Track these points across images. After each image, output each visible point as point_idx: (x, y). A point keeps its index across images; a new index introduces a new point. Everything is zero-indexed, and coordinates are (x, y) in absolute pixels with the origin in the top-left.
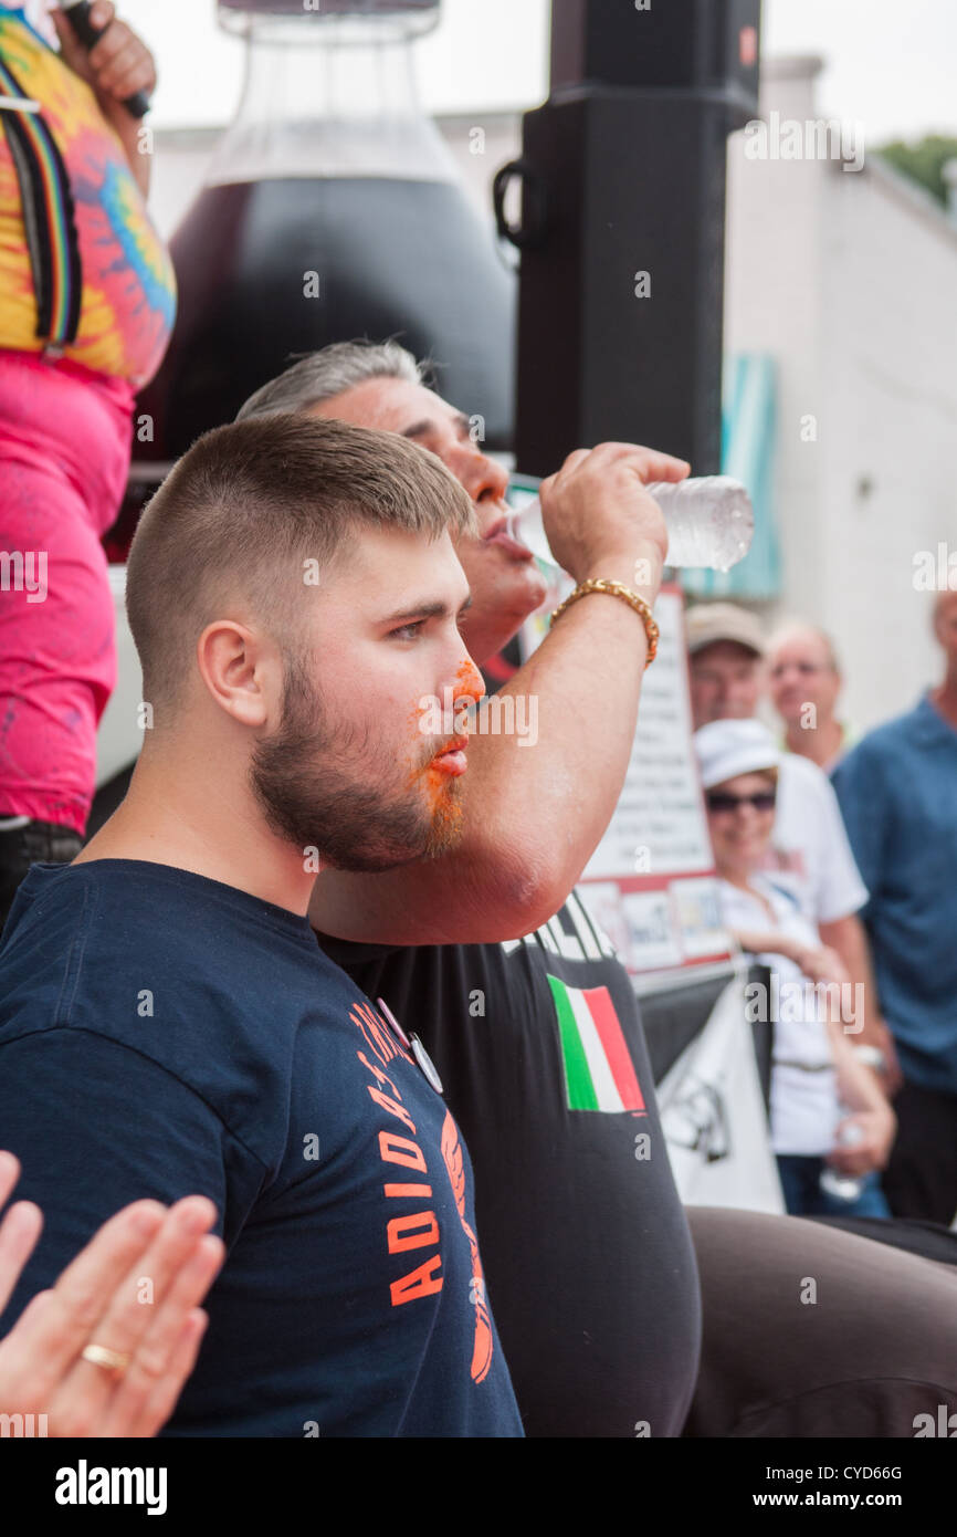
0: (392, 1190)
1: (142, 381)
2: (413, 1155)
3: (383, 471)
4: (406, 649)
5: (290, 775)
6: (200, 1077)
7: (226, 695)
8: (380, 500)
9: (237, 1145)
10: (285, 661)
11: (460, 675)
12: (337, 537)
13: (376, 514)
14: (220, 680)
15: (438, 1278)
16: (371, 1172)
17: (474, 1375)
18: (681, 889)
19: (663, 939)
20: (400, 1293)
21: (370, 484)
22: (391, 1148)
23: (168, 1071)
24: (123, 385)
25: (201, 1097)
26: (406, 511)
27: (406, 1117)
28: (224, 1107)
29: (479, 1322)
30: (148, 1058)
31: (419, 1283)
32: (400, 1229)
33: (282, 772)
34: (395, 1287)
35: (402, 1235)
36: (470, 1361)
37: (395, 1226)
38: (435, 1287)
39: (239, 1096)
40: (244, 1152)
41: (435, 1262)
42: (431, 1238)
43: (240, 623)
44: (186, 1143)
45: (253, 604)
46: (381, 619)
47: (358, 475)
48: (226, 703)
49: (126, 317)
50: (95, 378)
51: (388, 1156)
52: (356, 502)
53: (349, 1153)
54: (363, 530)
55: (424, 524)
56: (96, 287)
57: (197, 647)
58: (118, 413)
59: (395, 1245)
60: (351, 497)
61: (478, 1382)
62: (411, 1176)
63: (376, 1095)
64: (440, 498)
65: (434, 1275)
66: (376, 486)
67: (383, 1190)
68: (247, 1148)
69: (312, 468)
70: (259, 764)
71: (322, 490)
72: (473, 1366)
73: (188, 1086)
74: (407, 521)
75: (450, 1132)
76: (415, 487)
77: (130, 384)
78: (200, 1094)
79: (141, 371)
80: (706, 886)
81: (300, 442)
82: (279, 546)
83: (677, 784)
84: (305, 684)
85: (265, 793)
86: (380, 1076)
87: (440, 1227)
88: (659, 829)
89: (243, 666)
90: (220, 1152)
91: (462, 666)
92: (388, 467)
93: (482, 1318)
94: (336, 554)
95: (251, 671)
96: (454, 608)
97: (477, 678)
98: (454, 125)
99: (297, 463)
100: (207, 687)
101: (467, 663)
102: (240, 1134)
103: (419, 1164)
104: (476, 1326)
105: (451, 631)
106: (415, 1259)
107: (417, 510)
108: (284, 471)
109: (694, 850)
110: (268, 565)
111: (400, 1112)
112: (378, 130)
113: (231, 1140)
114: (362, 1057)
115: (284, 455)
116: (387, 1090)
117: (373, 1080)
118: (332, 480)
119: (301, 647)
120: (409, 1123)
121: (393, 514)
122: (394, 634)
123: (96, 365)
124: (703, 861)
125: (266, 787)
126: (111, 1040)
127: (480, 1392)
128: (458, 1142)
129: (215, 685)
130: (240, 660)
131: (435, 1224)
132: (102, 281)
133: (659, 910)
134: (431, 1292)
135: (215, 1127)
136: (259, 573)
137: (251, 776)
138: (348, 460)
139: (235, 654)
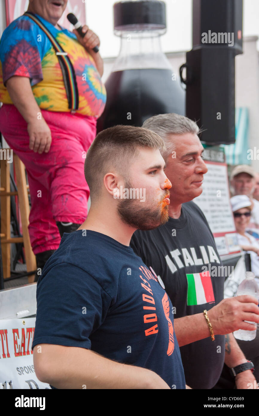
0: (145, 308)
1: (98, 116)
2: (152, 300)
3: (144, 135)
4: (153, 176)
5: (127, 208)
6: (97, 276)
7: (111, 190)
8: (143, 141)
9: (105, 292)
10: (125, 181)
11: (165, 182)
12: (134, 151)
13: (143, 144)
14: (109, 187)
15: (157, 330)
16: (140, 303)
17: (168, 354)
18: (228, 236)
19: (224, 248)
20: (147, 333)
21: (140, 137)
22: (146, 298)
23: (89, 274)
24: (93, 118)
25: (96, 280)
26: (150, 143)
27: (150, 291)
28: (101, 283)
29: (170, 341)
30: (84, 270)
31: (152, 331)
32: (147, 317)
33: (125, 208)
34: (146, 331)
35: (147, 319)
36: (167, 350)
37: (146, 316)
38: (156, 332)
39: (106, 281)
40: (107, 294)
41: (156, 326)
42: (155, 320)
43: (114, 173)
44: (93, 291)
45: (116, 168)
46: (146, 169)
47: (138, 136)
48: (111, 192)
49: (91, 102)
50: (85, 117)
51: (144, 300)
52: (138, 142)
53: (134, 298)
54: (140, 149)
55: (154, 146)
56: (82, 96)
57: (103, 180)
58: (91, 125)
59: (146, 321)
60: (137, 141)
61: (169, 355)
62: (151, 305)
63: (143, 285)
64: (157, 140)
65: (156, 329)
66: (142, 138)
67: (143, 308)
68: (108, 294)
69: (127, 135)
70: (119, 207)
71: (130, 140)
72: (168, 352)
73: (94, 278)
74: (150, 145)
75: (166, 297)
76: (151, 137)
77: (95, 118)
78: (97, 280)
79: (97, 114)
80: (234, 235)
81: (123, 130)
82: (121, 154)
83: (227, 211)
84: (130, 185)
85: (121, 214)
86: (145, 281)
87: (157, 317)
88: (222, 222)
89: (115, 184)
90: (100, 294)
91: (166, 180)
92: (144, 134)
93: (171, 340)
94: (134, 155)
95: (116, 184)
96: (163, 167)
97: (169, 183)
98: (170, 55)
99: (123, 135)
100: (106, 189)
101: (167, 179)
102: (106, 290)
103: (153, 302)
104: (169, 342)
105: (162, 172)
106: (151, 325)
107: (152, 142)
108: (120, 137)
109: (231, 227)
110: (119, 159)
111: (149, 290)
112: (152, 57)
113: (104, 292)
114: (141, 277)
115: (119, 133)
116: (147, 284)
117: (143, 282)
118: (131, 137)
119: (128, 177)
120: (151, 293)
121: (147, 144)
122: (150, 173)
123: (85, 114)
124: (233, 229)
125: (121, 212)
126: (75, 266)
127: (169, 358)
128: (168, 300)
129: (108, 188)
130: (114, 182)
131: (156, 317)
132: (84, 94)
133: (223, 241)
134: (155, 333)
135: (99, 288)
136: (116, 161)
137: (117, 210)
138: (135, 133)
139: (112, 181)
